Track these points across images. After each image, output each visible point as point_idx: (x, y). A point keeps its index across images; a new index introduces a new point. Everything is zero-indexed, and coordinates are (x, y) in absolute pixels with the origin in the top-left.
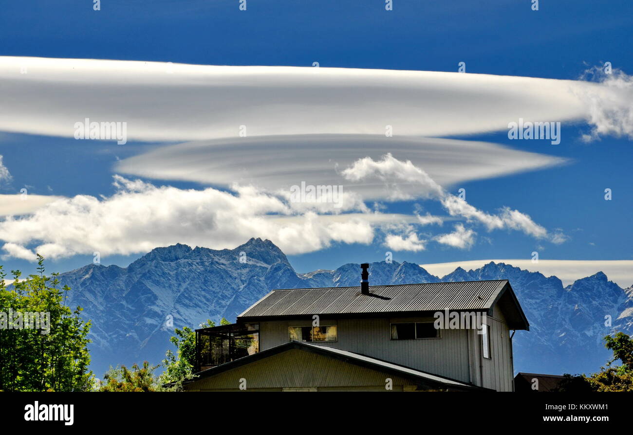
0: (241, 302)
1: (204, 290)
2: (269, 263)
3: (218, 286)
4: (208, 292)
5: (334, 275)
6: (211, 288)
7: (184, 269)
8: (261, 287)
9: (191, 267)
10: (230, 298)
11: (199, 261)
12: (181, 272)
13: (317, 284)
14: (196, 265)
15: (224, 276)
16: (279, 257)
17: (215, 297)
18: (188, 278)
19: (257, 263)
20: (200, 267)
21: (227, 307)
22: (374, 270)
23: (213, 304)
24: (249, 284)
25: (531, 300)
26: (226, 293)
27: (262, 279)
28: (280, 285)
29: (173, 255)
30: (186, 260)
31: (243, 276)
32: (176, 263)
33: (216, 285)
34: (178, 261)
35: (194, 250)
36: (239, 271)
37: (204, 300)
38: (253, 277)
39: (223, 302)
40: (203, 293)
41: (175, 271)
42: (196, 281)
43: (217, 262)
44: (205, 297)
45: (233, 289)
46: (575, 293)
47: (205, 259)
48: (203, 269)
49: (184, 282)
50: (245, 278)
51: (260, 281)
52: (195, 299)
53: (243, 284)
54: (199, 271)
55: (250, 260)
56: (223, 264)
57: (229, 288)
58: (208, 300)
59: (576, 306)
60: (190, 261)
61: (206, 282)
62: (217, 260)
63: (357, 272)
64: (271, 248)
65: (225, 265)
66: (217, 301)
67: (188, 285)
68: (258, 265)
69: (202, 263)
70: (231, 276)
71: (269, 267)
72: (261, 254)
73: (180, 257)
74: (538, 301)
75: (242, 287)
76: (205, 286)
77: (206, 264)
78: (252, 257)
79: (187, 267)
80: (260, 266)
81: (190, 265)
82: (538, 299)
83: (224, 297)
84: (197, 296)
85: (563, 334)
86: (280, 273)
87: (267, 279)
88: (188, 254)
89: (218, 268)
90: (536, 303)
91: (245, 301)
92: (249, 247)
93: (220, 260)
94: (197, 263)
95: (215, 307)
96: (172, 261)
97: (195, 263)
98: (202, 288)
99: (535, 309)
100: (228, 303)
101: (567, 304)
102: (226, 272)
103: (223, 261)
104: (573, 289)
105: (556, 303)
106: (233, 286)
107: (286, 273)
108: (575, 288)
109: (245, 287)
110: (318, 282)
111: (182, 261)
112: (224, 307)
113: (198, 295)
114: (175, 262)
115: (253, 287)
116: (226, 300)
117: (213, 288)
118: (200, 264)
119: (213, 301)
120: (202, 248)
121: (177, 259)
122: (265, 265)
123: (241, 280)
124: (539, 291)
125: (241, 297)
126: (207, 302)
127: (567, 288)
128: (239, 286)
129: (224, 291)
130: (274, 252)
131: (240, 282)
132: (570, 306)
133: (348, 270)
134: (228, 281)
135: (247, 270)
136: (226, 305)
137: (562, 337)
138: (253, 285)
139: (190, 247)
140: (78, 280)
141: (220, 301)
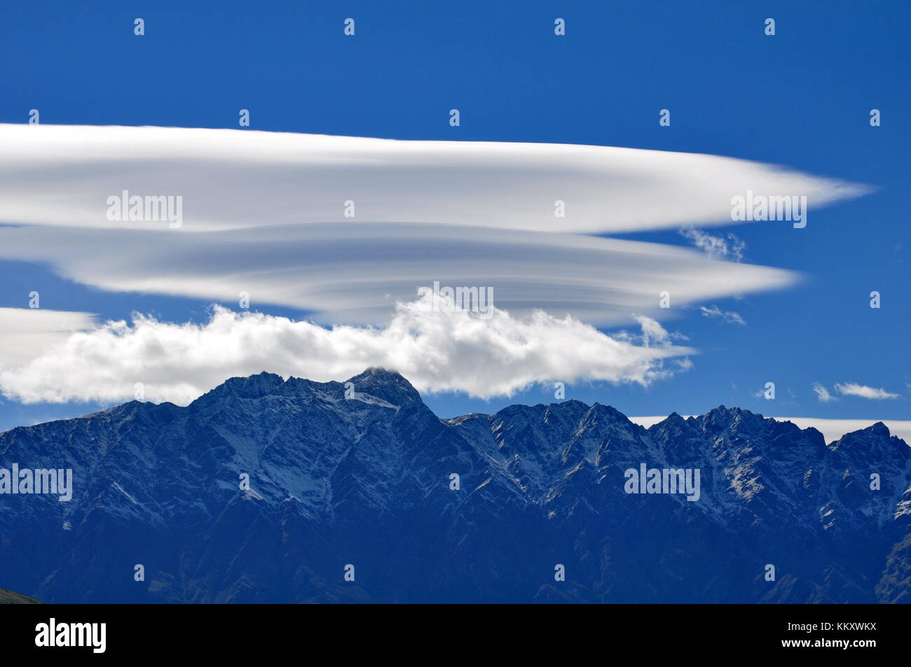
0: (360, 459)
1: (303, 441)
2: (397, 405)
3: (323, 435)
4: (309, 443)
5: (492, 422)
6: (313, 438)
7: (273, 410)
8: (387, 437)
9: (283, 407)
10: (341, 453)
11: (294, 398)
12: (269, 413)
13: (469, 434)
14: (291, 403)
15: (332, 421)
16: (409, 395)
17: (319, 451)
18: (279, 423)
19: (379, 402)
20: (295, 407)
21: (337, 466)
22: (551, 415)
23: (317, 462)
24: (369, 433)
25: (780, 462)
26: (335, 446)
27: (388, 425)
28: (415, 434)
29: (256, 387)
30: (276, 397)
31: (360, 421)
32: (261, 401)
33: (321, 433)
34: (263, 398)
35: (287, 381)
36: (354, 413)
37: (302, 455)
38: (374, 422)
39: (332, 459)
40: (301, 445)
41: (260, 413)
42: (291, 427)
43: (321, 400)
44: (304, 451)
45: (345, 439)
46: (843, 453)
47: (303, 395)
48: (300, 410)
49: (274, 429)
50: (362, 424)
51: (385, 428)
52: (290, 453)
53: (360, 433)
54: (294, 412)
55: (368, 398)
56: (329, 403)
57: (339, 439)
58: (309, 456)
59: (847, 471)
60: (281, 398)
61: (305, 428)
62: (321, 397)
63: (527, 417)
64: (397, 380)
65: (332, 404)
66: (322, 457)
67: (280, 432)
68: (381, 405)
69: (300, 402)
70: (341, 421)
71: (398, 408)
72: (384, 389)
73: (266, 391)
74: (790, 464)
75: (359, 437)
76: (304, 434)
77: (306, 402)
78: (371, 394)
79: (278, 407)
80: (385, 407)
81: (282, 403)
82: (788, 460)
83: (332, 452)
84: (292, 450)
85: (829, 513)
86: (415, 417)
87: (395, 425)
88: (278, 387)
89: (322, 408)
90: (787, 466)
91: (365, 457)
92: (366, 379)
93: (324, 397)
94: (292, 401)
95: (319, 466)
96: (255, 398)
97: (288, 401)
98: (299, 438)
99: (786, 475)
100: (339, 461)
101: (832, 468)
102: (334, 414)
103: (329, 399)
104: (840, 447)
105: (817, 466)
106: (345, 435)
107: (424, 416)
108: (844, 445)
109: (364, 437)
110: (470, 432)
111: (270, 398)
112: (332, 466)
113: (294, 448)
114: (260, 399)
115: (376, 438)
116: (336, 456)
117: (316, 437)
118: (296, 403)
119: (316, 457)
120: (299, 378)
121: (262, 394)
122: (391, 406)
123: (357, 428)
124: (791, 448)
125: (359, 452)
126: (308, 460)
127: (830, 445)
128: (354, 436)
129: (332, 443)
130: (402, 388)
131: (356, 430)
132: (837, 472)
133: (514, 414)
134: (338, 428)
135: (366, 412)
136: (336, 463)
137: (827, 516)
138: (376, 435)
139: (281, 378)
140: (115, 424)
141: (326, 457)
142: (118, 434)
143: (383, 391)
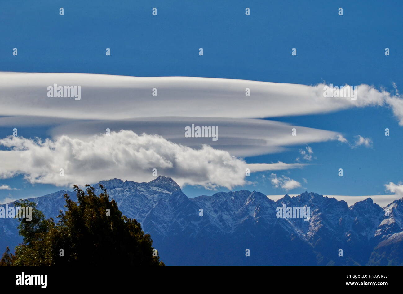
0: (155, 215)
1: (131, 207)
2: (171, 192)
3: (140, 205)
4: (134, 208)
5: (211, 199)
6: (135, 206)
7: (119, 194)
8: (166, 206)
9: (123, 193)
10: (147, 212)
11: (127, 189)
12: (117, 196)
13: (201, 204)
14: (126, 191)
15: (144, 199)
16: (176, 188)
17: (139, 211)
18: (121, 200)
19: (163, 191)
20: (128, 193)
21: (146, 218)
22: (235, 196)
23: (137, 216)
24: (159, 204)
25: (329, 215)
26: (145, 209)
27: (167, 201)
28: (178, 204)
29: (112, 185)
30: (120, 189)
31: (155, 199)
32: (114, 190)
33: (139, 204)
34: (115, 189)
35: (125, 182)
36: (152, 196)
37: (131, 213)
38: (161, 199)
39: (143, 215)
40: (131, 209)
41: (113, 195)
42: (127, 201)
43: (139, 190)
44: (132, 211)
45: (149, 206)
46: (355, 210)
47: (132, 188)
48: (130, 194)
49: (119, 202)
50: (156, 200)
51: (165, 202)
52: (126, 212)
53: (155, 204)
54: (128, 195)
55: (159, 189)
56: (142, 191)
57: (147, 206)
58: (134, 213)
59: (356, 218)
60: (122, 189)
61: (132, 202)
62: (139, 189)
63: (225, 197)
64: (171, 182)
65: (144, 192)
66: (140, 214)
67: (122, 204)
68: (164, 192)
69: (130, 191)
70: (147, 199)
71: (171, 193)
72: (165, 185)
73: (116, 187)
74: (334, 215)
75: (155, 205)
76: (132, 204)
77: (133, 191)
78: (160, 188)
79: (121, 193)
80: (166, 193)
81: (123, 191)
82: (333, 214)
83: (143, 212)
84: (127, 211)
85: (349, 235)
86: (178, 197)
87: (170, 201)
88: (121, 185)
89: (139, 193)
90: (332, 216)
91: (157, 214)
92: (158, 181)
93: (140, 189)
94: (127, 190)
95: (138, 217)
96: (111, 189)
97: (125, 190)
98: (130, 206)
99: (332, 220)
100: (146, 215)
101: (350, 217)
102: (144, 196)
103: (142, 189)
104: (354, 208)
105: (344, 216)
106: (149, 205)
107: (182, 197)
108: (355, 207)
109: (157, 206)
110: (201, 203)
111: (118, 189)
112: (144, 217)
113: (128, 210)
114: (113, 190)
115: (162, 206)
116: (145, 213)
117: (137, 206)
118: (128, 191)
119: (137, 214)
120: (130, 181)
121: (114, 188)
122: (168, 192)
123: (154, 202)
124: (334, 209)
125: (155, 212)
126: (133, 215)
127: (350, 207)
128: (152, 205)
129: (144, 208)
130: (173, 185)
131: (153, 202)
132: (352, 218)
133: (219, 196)
134: (146, 202)
135: (158, 195)
136: (145, 216)
137: (348, 236)
138: (162, 205)
139: (122, 181)
140: (54, 200)
141: (141, 214)
142: (55, 204)
143: (165, 186)
